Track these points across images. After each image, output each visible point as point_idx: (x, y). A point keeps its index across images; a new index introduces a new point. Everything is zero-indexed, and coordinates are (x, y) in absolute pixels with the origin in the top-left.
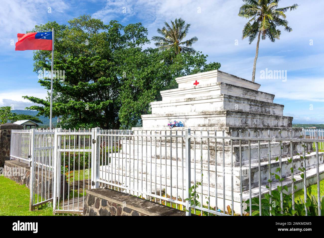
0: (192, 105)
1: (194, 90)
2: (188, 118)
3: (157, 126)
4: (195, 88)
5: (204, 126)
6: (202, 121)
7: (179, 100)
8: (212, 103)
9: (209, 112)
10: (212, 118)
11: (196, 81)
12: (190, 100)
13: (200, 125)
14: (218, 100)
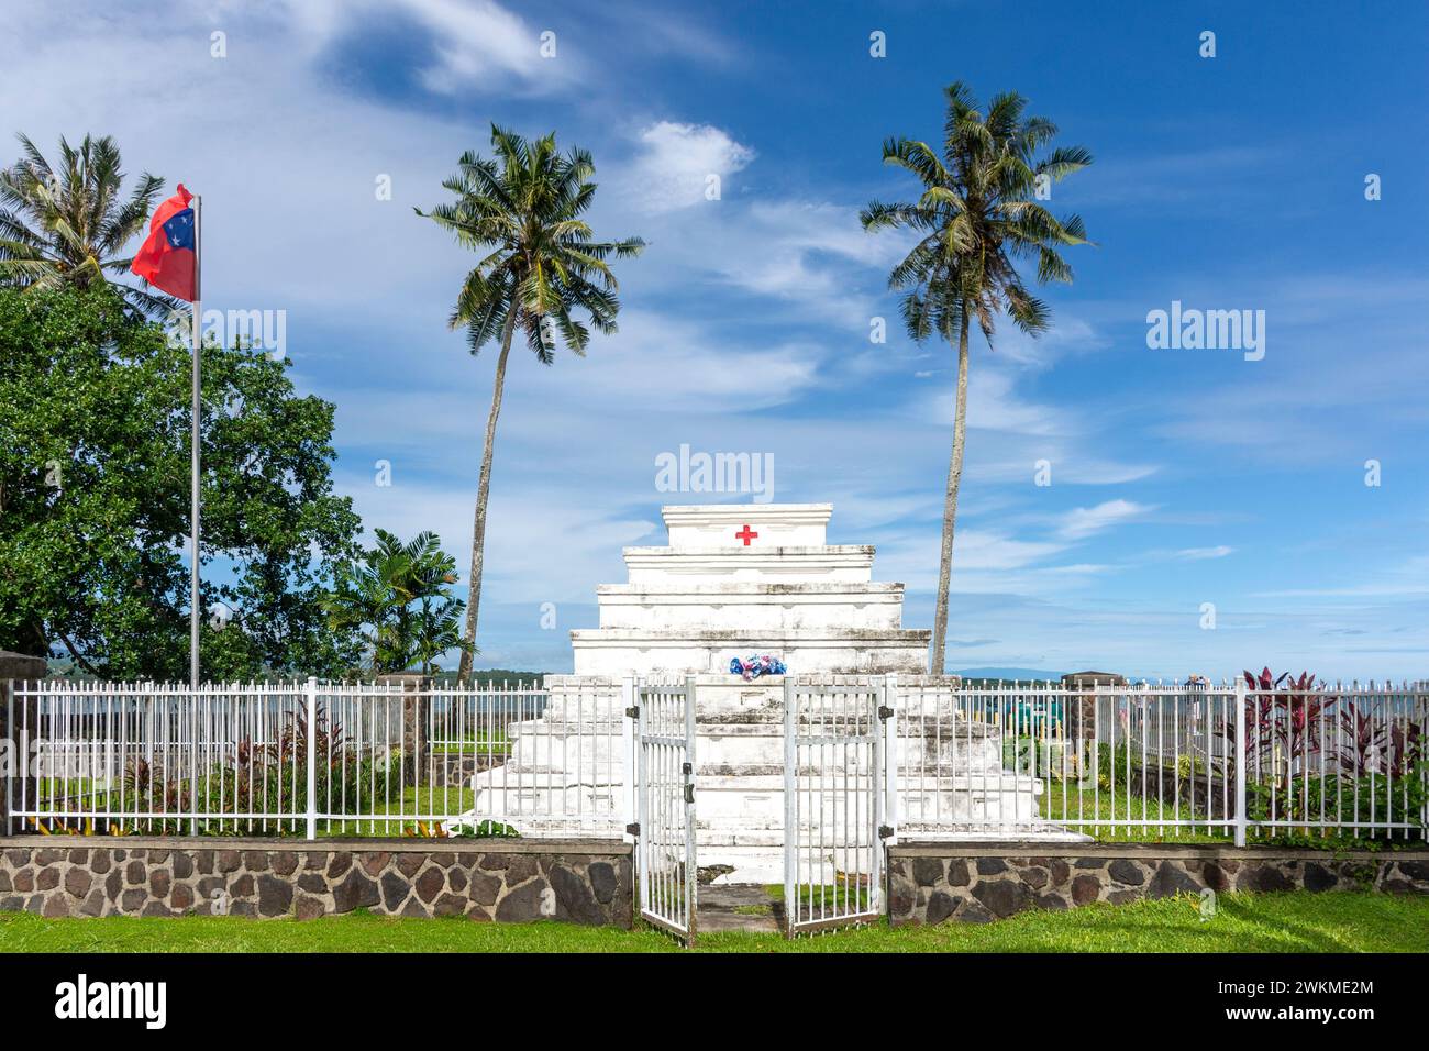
0: (786, 606)
1: (778, 558)
2: (795, 648)
3: (655, 669)
4: (781, 555)
5: (855, 671)
6: (849, 659)
7: (735, 587)
8: (860, 605)
9: (876, 633)
10: (885, 650)
11: (747, 528)
12: (782, 591)
13: (839, 669)
14: (883, 598)
